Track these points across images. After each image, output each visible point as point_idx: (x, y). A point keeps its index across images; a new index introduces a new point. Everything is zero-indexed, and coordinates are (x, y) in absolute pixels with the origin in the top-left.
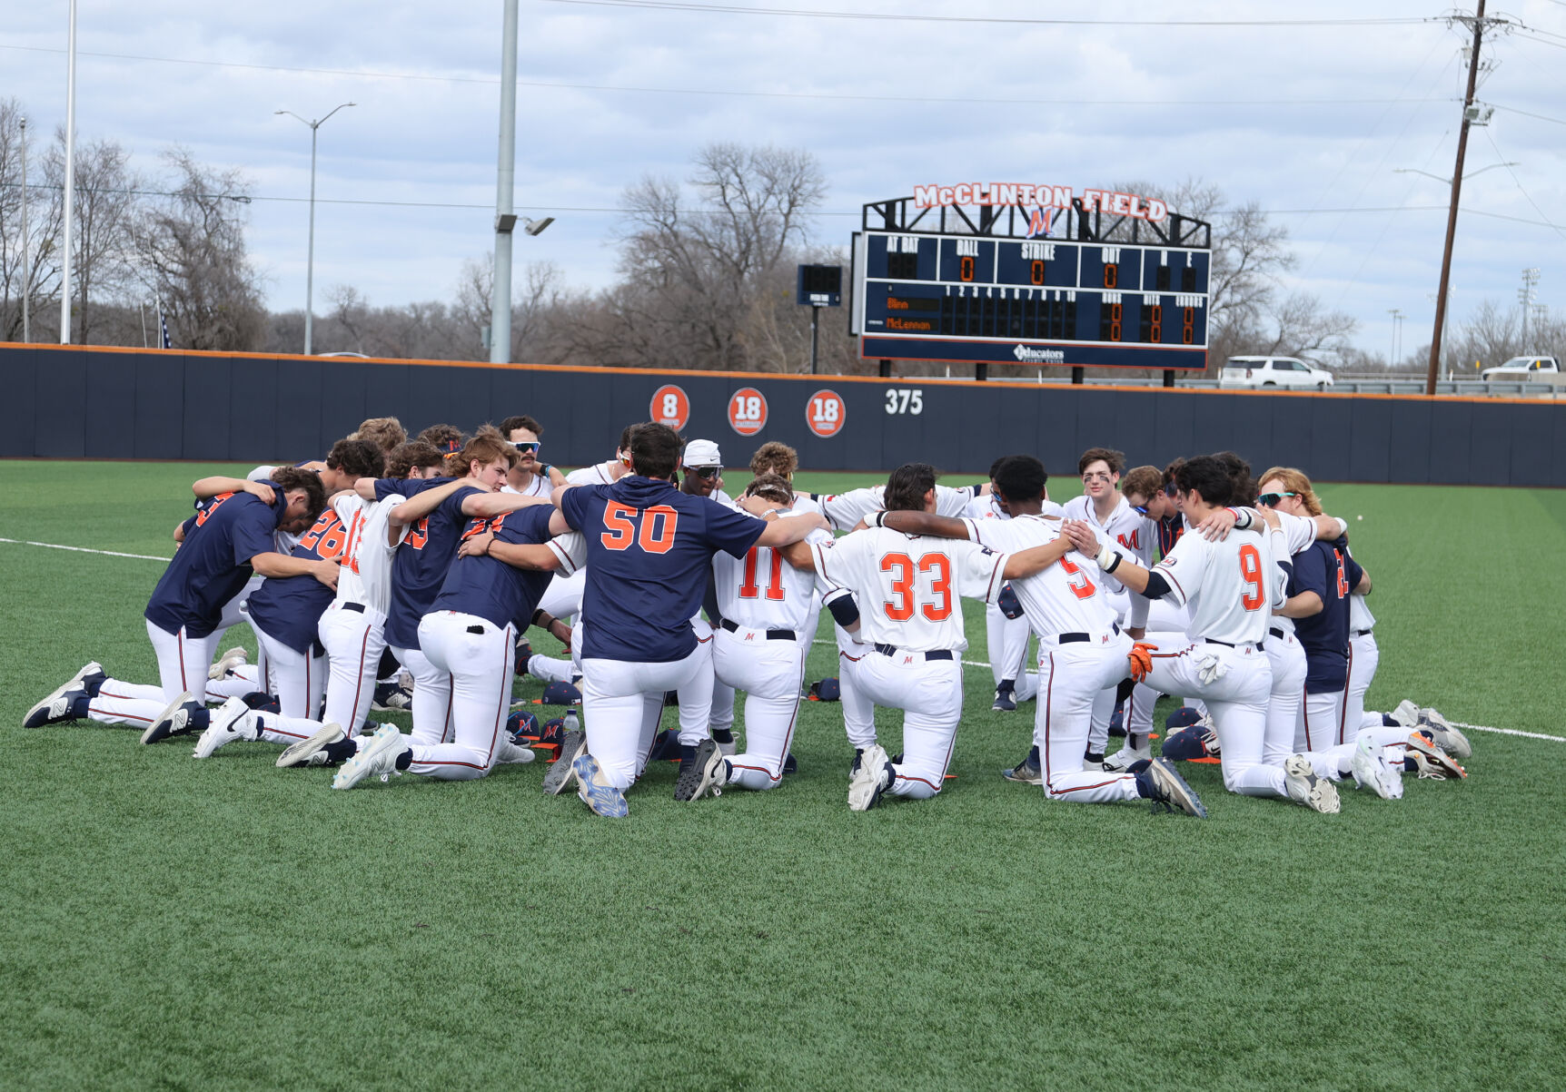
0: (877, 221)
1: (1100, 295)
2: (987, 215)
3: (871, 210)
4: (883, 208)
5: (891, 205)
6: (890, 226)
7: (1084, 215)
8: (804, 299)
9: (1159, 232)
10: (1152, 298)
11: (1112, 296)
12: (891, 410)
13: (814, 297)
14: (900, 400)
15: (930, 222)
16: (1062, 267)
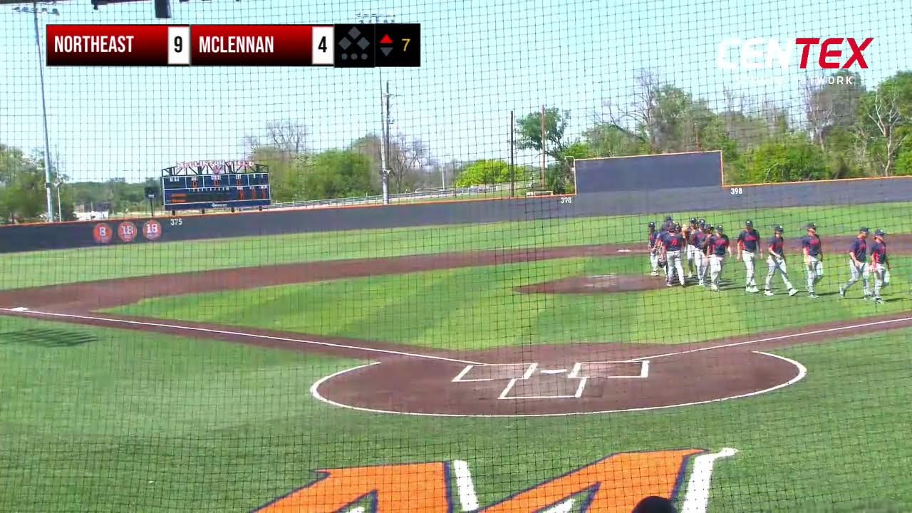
0: (166, 173)
1: (236, 188)
2: (200, 169)
3: (164, 171)
4: (168, 170)
5: (170, 169)
6: (171, 175)
7: (230, 167)
8: (147, 196)
9: (253, 170)
10: (252, 187)
11: (240, 188)
12: (173, 224)
13: (150, 196)
14: (175, 221)
15: (182, 173)
16: (224, 180)
